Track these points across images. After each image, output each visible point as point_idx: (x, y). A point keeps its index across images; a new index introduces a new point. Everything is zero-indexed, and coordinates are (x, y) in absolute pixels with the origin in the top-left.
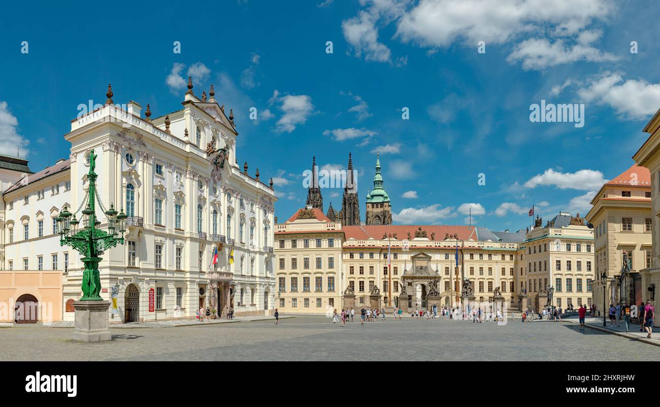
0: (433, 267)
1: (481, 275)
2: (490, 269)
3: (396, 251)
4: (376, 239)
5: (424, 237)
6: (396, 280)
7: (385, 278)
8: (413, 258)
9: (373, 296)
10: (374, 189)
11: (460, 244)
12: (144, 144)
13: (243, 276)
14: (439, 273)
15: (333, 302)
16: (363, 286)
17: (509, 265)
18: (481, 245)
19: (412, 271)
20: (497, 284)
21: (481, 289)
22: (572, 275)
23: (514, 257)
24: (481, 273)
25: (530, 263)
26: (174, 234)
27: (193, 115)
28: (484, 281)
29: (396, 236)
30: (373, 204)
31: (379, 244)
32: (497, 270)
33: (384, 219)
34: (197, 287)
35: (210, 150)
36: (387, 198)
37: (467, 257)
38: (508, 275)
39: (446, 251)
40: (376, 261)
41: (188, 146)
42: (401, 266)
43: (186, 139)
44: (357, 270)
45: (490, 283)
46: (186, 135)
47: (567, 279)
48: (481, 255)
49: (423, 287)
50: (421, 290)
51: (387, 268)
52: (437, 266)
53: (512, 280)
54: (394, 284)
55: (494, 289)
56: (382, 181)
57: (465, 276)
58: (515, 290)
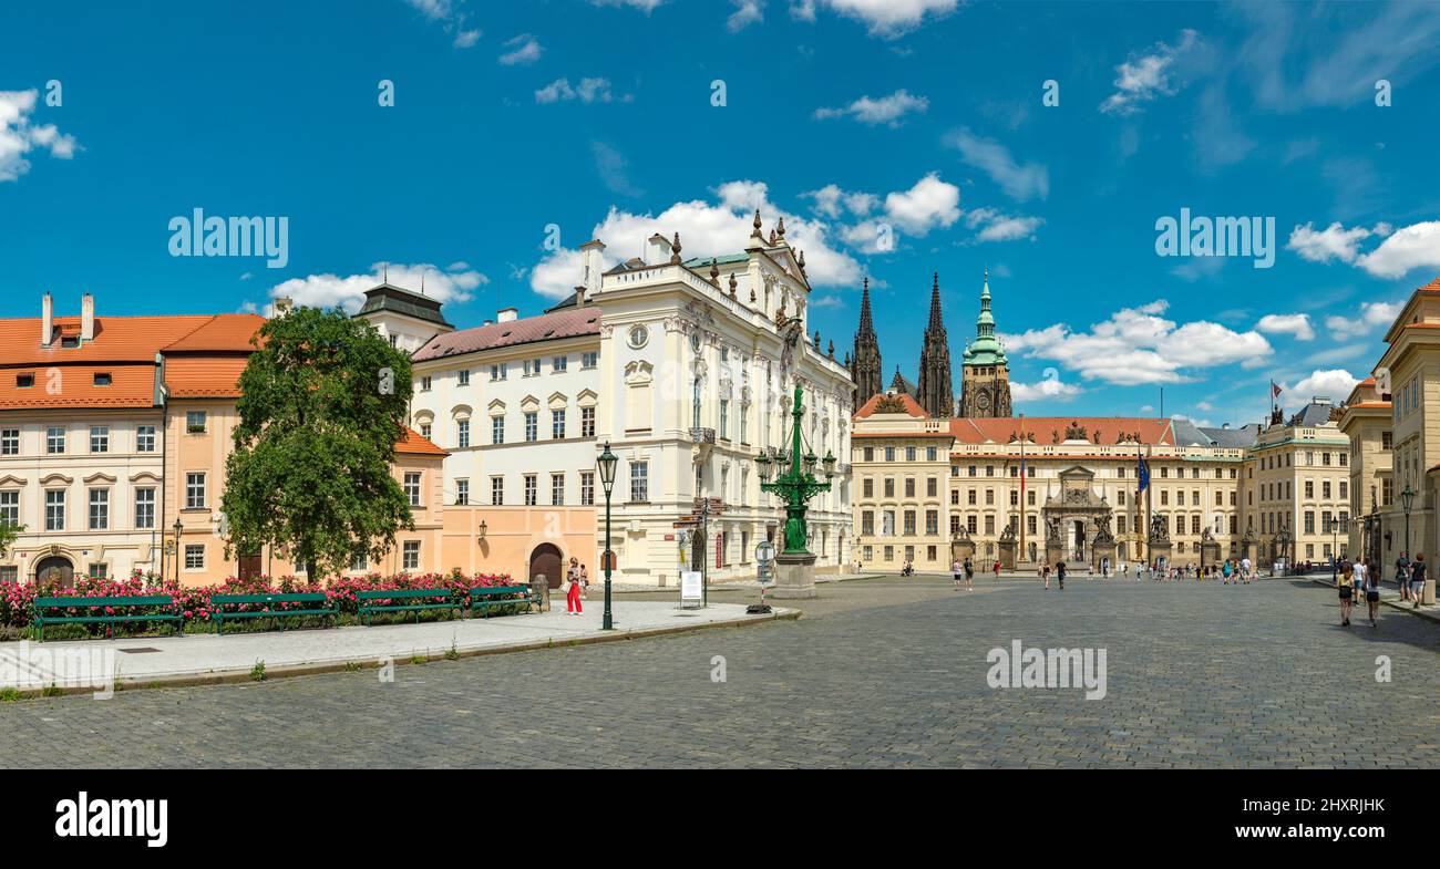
0: (1097, 491)
1: (1179, 504)
2: (1196, 494)
3: (1032, 463)
4: (998, 441)
5: (1081, 438)
6: (1033, 514)
7: (1014, 511)
8: (1063, 476)
9: (1004, 543)
10: (979, 340)
11: (1144, 451)
12: (712, 321)
13: (825, 512)
14: (1108, 501)
15: (935, 553)
16: (975, 525)
17: (1228, 486)
18: (1180, 453)
19: (1060, 497)
20: (1207, 521)
21: (1180, 529)
22: (1332, 506)
23: (1237, 472)
24: (1181, 502)
25: (1263, 486)
26: (740, 450)
27: (761, 269)
28: (1186, 515)
29: (1034, 437)
30: (975, 367)
31: (1003, 450)
32: (1207, 495)
33: (997, 395)
34: (765, 531)
35: (781, 321)
36: (1002, 356)
37: (1155, 473)
38: (1227, 505)
39: (1120, 463)
40: (999, 480)
41: (757, 317)
42: (1040, 490)
43: (752, 306)
44: (964, 497)
45: (1196, 519)
46: (753, 300)
47: (1324, 513)
48: (1180, 470)
49: (1079, 525)
50: (1074, 530)
51: (1016, 492)
52: (1104, 490)
53: (1232, 514)
54: (1030, 521)
55: (1202, 531)
56: (994, 325)
57: (1153, 508)
58: (1238, 531)
